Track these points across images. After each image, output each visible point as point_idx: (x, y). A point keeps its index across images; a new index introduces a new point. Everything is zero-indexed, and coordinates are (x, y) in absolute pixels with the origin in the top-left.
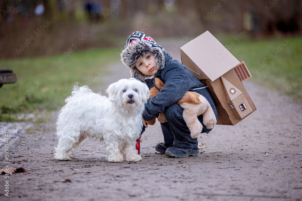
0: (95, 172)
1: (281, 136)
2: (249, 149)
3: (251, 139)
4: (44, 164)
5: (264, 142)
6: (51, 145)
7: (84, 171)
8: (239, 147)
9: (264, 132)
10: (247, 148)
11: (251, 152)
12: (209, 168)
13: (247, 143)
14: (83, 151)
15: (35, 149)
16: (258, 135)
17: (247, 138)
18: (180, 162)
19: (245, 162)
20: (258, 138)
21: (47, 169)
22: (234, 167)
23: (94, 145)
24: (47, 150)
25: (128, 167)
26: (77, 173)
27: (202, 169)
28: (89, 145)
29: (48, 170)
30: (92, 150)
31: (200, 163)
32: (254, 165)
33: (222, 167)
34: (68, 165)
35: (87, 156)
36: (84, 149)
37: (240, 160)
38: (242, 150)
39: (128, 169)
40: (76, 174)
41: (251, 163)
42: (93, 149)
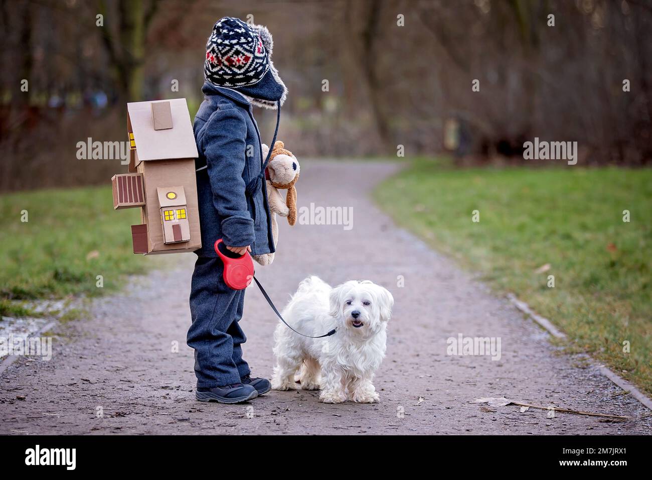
0: (129, 428)
1: (453, 364)
2: (394, 388)
3: (403, 368)
4: (50, 406)
5: (422, 376)
6: (73, 367)
7: (111, 425)
8: (379, 384)
9: (428, 354)
10: (391, 387)
11: (396, 394)
12: (318, 427)
13: (394, 376)
14: (122, 382)
15: (45, 373)
16: (416, 360)
17: (396, 366)
18: (275, 411)
19: (381, 415)
20: (416, 366)
21: (53, 417)
22: (359, 427)
23: (145, 370)
24: (64, 377)
25: (186, 420)
26: (98, 429)
27: (306, 428)
28: (136, 369)
29: (54, 419)
30: (137, 380)
31: (306, 415)
32: (393, 424)
33: (340, 426)
34: (90, 411)
35: (126, 392)
36: (125, 378)
37: (373, 412)
38: (383, 390)
39: (185, 424)
40: (98, 431)
41: (388, 419)
42: (140, 378)
